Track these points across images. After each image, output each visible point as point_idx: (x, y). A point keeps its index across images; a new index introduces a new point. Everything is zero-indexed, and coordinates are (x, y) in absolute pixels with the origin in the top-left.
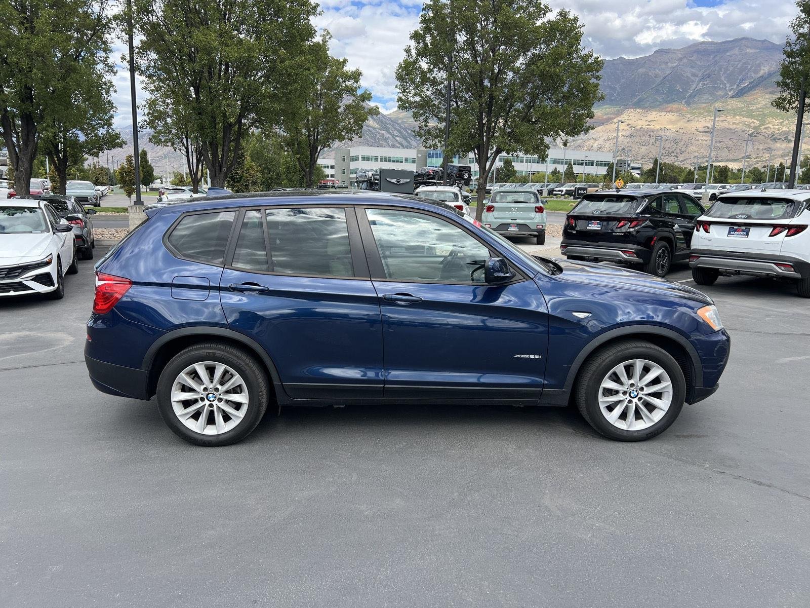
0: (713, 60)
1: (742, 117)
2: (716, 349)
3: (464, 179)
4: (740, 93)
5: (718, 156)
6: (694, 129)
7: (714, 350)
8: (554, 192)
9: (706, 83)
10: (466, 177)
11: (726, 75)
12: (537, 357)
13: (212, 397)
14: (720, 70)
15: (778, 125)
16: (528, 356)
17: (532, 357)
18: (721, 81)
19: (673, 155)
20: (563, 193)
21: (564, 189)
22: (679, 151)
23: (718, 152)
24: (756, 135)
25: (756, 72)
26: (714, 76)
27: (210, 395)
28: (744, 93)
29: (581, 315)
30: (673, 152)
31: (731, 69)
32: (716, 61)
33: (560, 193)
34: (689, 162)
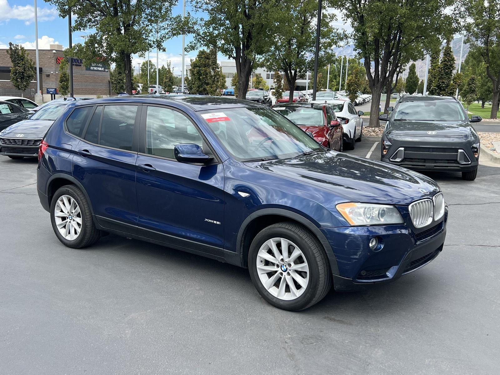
2: (347, 242)
7: (345, 242)
12: (218, 223)
13: (70, 217)
16: (213, 221)
17: (215, 222)
29: (244, 195)
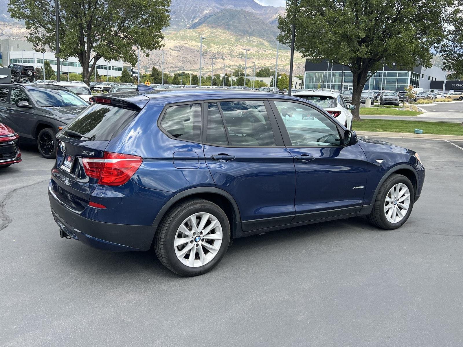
0: (176, 3)
1: (196, 42)
3: (28, 76)
4: (194, 26)
5: (185, 67)
6: (168, 48)
8: (95, 89)
9: (173, 17)
10: (30, 75)
11: (184, 13)
12: (362, 187)
13: (198, 239)
14: (181, 10)
15: (217, 49)
16: (358, 187)
17: (360, 187)
18: (182, 17)
19: (157, 64)
20: (101, 90)
21: (102, 86)
22: (161, 62)
23: (185, 64)
24: (205, 54)
25: (201, 13)
26: (177, 13)
27: (197, 238)
28: (196, 27)
29: (380, 161)
30: (157, 63)
31: (187, 9)
32: (178, 3)
33: (99, 89)
34: (167, 70)
